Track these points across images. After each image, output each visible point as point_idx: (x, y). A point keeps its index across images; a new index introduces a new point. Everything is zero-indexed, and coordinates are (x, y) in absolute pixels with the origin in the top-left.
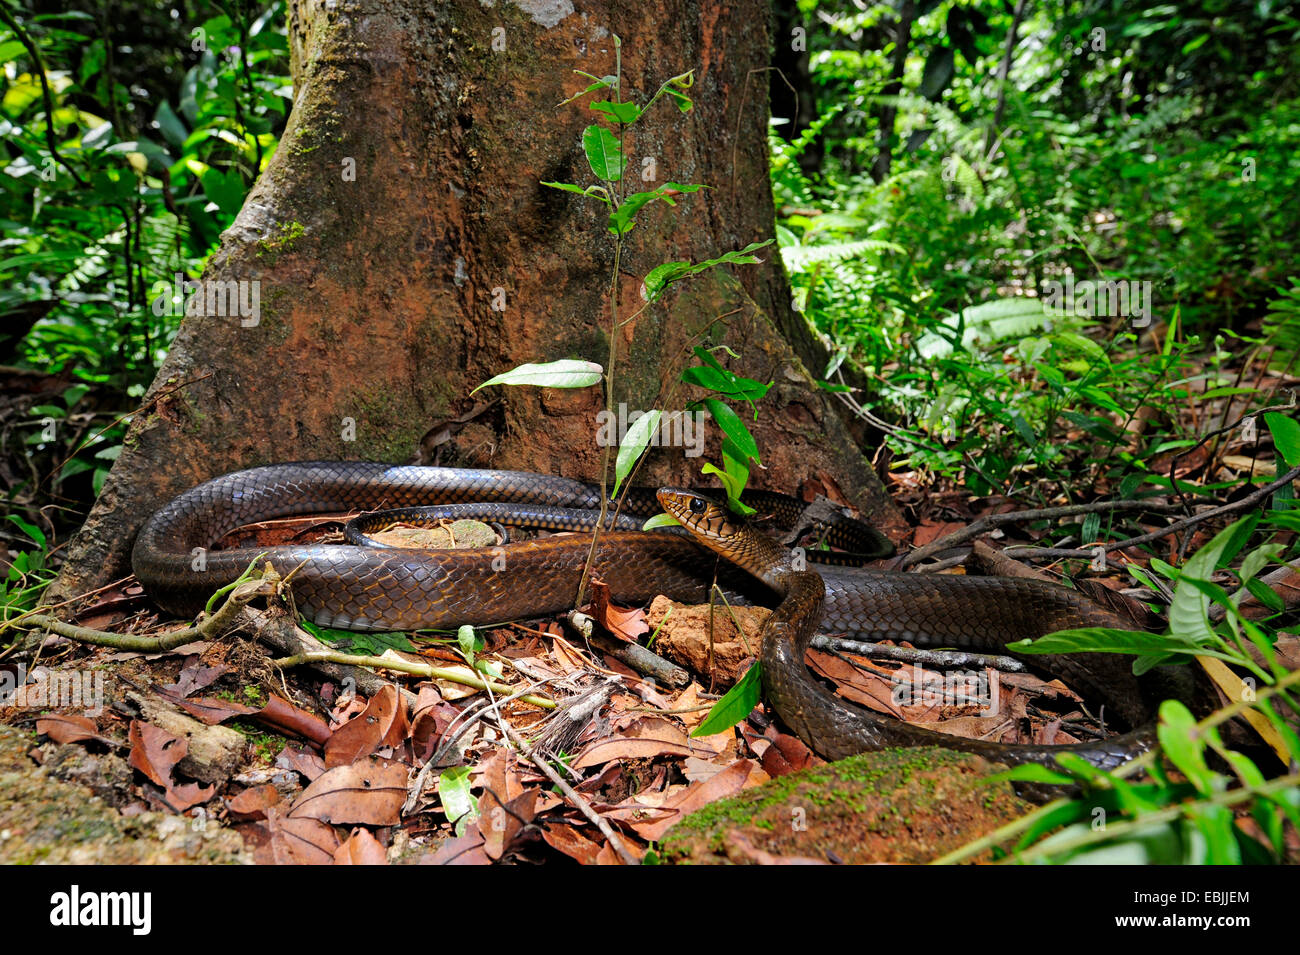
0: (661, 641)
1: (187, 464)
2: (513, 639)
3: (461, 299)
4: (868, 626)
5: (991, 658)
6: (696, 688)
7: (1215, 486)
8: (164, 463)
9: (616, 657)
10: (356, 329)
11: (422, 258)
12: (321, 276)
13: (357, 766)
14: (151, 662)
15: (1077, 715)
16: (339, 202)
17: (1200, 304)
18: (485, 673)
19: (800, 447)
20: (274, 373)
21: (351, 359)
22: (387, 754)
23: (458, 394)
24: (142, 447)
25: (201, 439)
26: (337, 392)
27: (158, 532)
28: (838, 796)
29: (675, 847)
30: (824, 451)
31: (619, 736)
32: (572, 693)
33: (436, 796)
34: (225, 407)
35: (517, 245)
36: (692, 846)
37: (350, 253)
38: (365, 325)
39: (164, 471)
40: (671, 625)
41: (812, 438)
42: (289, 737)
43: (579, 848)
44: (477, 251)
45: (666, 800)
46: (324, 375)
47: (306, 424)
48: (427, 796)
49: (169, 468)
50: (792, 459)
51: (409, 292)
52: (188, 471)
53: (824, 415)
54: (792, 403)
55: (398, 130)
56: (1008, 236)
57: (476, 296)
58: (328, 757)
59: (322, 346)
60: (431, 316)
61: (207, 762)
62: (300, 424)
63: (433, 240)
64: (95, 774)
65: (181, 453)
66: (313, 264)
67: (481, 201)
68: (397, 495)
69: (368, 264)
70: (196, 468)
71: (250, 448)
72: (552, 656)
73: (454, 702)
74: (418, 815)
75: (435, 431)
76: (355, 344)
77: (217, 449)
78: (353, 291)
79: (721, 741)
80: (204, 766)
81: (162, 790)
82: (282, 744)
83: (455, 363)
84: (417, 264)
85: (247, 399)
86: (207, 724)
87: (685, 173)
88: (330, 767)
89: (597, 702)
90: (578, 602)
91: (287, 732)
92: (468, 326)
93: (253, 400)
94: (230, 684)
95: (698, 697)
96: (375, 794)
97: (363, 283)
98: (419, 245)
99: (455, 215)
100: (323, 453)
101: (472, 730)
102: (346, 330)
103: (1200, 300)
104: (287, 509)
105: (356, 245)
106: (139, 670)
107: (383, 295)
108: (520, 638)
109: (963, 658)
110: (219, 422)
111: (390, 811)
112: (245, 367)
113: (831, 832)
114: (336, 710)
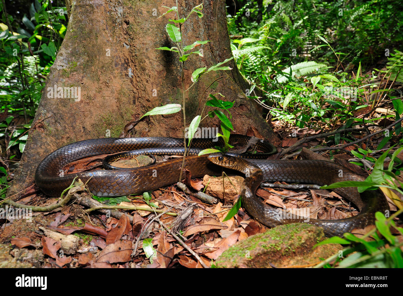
0: (208, 189)
1: (49, 145)
2: (161, 193)
3: (132, 82)
4: (271, 178)
5: (311, 186)
6: (220, 204)
7: (374, 119)
8: (41, 145)
9: (194, 196)
10: (98, 95)
11: (117, 69)
12: (85, 79)
13: (116, 243)
14: (46, 215)
15: (339, 203)
16: (88, 53)
17: (363, 57)
18: (153, 206)
19: (244, 119)
20: (73, 112)
21: (98, 105)
22: (125, 238)
23: (134, 112)
24: (33, 141)
25: (52, 136)
26: (94, 116)
27: (42, 170)
28: (272, 246)
29: (221, 265)
30: (252, 119)
31: (197, 224)
32: (181, 210)
33: (142, 249)
34: (58, 125)
35: (149, 63)
36: (226, 265)
37: (93, 70)
38: (101, 93)
39: (41, 148)
40: (210, 184)
41: (248, 115)
42: (93, 235)
43: (189, 264)
44: (135, 66)
45: (215, 244)
46: (90, 111)
47: (86, 127)
48: (139, 249)
49: (43, 147)
50: (242, 122)
51: (114, 80)
52: (49, 147)
53: (251, 108)
54: (241, 105)
55: (105, 27)
56: (301, 38)
57: (136, 80)
58: (107, 241)
59: (88, 101)
60: (122, 88)
61: (68, 248)
62: (84, 128)
63: (120, 63)
64: (32, 258)
65: (46, 141)
66: (82, 75)
67: (135, 50)
68: (118, 148)
69: (100, 73)
70: (52, 145)
71: (69, 137)
72: (174, 198)
73: (144, 217)
74: (137, 256)
75: (128, 125)
76: (99, 99)
77: (58, 139)
78: (96, 82)
79: (230, 223)
80: (67, 250)
81: (55, 259)
82: (91, 237)
83: (132, 102)
84: (116, 71)
85: (65, 122)
86: (67, 235)
87: (201, 33)
88: (108, 244)
89: (190, 213)
90: (180, 180)
91: (92, 234)
92: (135, 90)
93: (67, 122)
94: (72, 220)
95: (221, 208)
96: (123, 252)
97: (99, 80)
98: (116, 65)
99: (127, 54)
100: (93, 136)
101: (151, 226)
102: (95, 95)
103: (363, 56)
104: (83, 156)
105: (95, 67)
106: (42, 218)
107: (106, 83)
108: (163, 193)
109: (302, 186)
110: (57, 130)
111: (128, 257)
112: (63, 111)
113: (270, 257)
114: (107, 224)
